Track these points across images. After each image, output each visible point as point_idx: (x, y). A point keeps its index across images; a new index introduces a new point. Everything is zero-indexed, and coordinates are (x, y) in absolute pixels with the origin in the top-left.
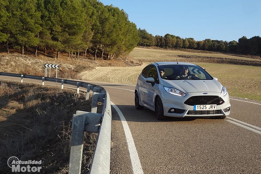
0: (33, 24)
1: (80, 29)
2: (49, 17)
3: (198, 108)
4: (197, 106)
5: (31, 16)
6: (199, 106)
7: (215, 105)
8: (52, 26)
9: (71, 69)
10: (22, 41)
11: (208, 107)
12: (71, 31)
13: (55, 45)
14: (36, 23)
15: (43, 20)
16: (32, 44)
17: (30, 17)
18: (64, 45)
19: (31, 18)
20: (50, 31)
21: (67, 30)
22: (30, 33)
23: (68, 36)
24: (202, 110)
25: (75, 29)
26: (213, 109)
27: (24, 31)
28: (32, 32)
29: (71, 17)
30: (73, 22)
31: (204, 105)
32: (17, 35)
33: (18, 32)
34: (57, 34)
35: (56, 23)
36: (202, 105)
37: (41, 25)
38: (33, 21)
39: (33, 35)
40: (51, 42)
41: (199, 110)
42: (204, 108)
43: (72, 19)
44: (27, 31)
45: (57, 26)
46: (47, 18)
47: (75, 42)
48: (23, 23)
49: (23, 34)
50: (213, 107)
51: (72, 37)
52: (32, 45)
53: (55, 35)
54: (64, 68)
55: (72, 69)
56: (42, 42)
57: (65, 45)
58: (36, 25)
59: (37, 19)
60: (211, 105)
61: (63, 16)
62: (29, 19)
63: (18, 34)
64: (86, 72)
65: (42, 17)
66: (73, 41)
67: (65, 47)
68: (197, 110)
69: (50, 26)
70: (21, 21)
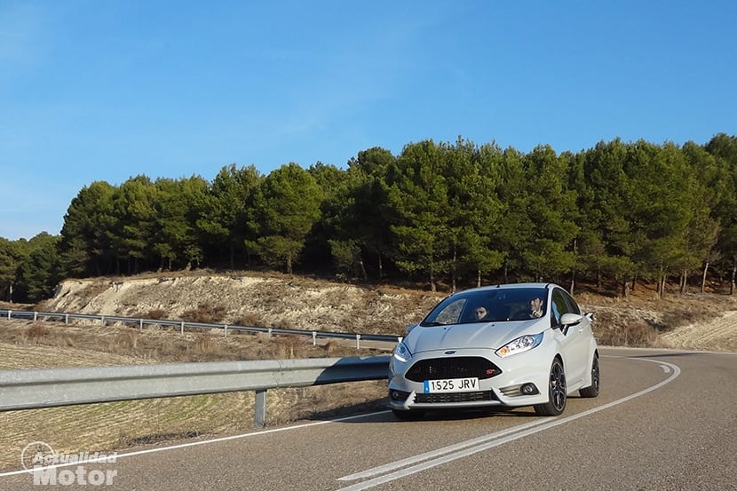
0: (558, 222)
1: (676, 220)
2: (597, 200)
3: (435, 387)
4: (430, 382)
5: (554, 203)
6: (435, 381)
7: (473, 379)
8: (604, 221)
9: (652, 320)
10: (535, 263)
11: (457, 385)
12: (653, 227)
13: (614, 265)
14: (565, 218)
15: (582, 210)
16: (559, 269)
17: (552, 206)
18: (635, 263)
19: (555, 209)
20: (600, 234)
21: (641, 224)
22: (551, 243)
23: (648, 240)
24: (442, 391)
25: (662, 220)
26: (471, 389)
27: (537, 240)
28: (555, 240)
29: (650, 193)
30: (657, 204)
31: (448, 381)
32: (523, 251)
33: (527, 243)
34: (618, 238)
35: (613, 212)
36: (442, 381)
37: (578, 222)
38: (558, 214)
39: (560, 246)
40: (604, 259)
41: (436, 391)
42: (448, 386)
43: (653, 196)
44: (545, 240)
45: (616, 219)
46: (591, 204)
47: (662, 253)
48: (534, 221)
49: (537, 248)
50: (470, 385)
51: (657, 241)
52: (559, 272)
53: (613, 242)
54: (633, 320)
55: (655, 321)
56: (583, 261)
57: (639, 264)
58: (567, 223)
59: (568, 208)
60: (464, 379)
61: (630, 193)
62: (548, 213)
63: (527, 247)
64: (691, 326)
65: (581, 202)
66: (658, 250)
67: (640, 268)
68: (431, 391)
69: (600, 221)
70: (531, 218)
